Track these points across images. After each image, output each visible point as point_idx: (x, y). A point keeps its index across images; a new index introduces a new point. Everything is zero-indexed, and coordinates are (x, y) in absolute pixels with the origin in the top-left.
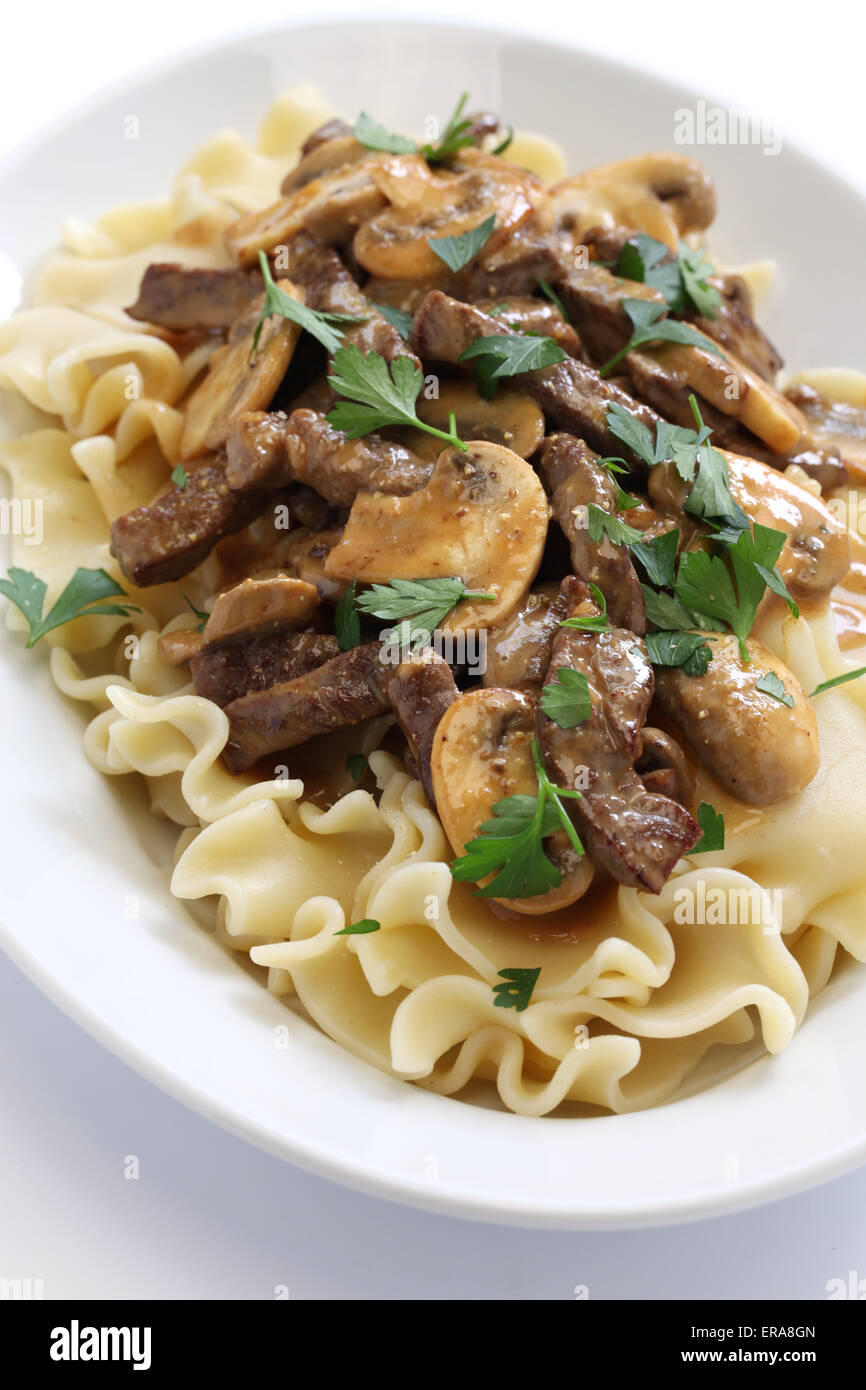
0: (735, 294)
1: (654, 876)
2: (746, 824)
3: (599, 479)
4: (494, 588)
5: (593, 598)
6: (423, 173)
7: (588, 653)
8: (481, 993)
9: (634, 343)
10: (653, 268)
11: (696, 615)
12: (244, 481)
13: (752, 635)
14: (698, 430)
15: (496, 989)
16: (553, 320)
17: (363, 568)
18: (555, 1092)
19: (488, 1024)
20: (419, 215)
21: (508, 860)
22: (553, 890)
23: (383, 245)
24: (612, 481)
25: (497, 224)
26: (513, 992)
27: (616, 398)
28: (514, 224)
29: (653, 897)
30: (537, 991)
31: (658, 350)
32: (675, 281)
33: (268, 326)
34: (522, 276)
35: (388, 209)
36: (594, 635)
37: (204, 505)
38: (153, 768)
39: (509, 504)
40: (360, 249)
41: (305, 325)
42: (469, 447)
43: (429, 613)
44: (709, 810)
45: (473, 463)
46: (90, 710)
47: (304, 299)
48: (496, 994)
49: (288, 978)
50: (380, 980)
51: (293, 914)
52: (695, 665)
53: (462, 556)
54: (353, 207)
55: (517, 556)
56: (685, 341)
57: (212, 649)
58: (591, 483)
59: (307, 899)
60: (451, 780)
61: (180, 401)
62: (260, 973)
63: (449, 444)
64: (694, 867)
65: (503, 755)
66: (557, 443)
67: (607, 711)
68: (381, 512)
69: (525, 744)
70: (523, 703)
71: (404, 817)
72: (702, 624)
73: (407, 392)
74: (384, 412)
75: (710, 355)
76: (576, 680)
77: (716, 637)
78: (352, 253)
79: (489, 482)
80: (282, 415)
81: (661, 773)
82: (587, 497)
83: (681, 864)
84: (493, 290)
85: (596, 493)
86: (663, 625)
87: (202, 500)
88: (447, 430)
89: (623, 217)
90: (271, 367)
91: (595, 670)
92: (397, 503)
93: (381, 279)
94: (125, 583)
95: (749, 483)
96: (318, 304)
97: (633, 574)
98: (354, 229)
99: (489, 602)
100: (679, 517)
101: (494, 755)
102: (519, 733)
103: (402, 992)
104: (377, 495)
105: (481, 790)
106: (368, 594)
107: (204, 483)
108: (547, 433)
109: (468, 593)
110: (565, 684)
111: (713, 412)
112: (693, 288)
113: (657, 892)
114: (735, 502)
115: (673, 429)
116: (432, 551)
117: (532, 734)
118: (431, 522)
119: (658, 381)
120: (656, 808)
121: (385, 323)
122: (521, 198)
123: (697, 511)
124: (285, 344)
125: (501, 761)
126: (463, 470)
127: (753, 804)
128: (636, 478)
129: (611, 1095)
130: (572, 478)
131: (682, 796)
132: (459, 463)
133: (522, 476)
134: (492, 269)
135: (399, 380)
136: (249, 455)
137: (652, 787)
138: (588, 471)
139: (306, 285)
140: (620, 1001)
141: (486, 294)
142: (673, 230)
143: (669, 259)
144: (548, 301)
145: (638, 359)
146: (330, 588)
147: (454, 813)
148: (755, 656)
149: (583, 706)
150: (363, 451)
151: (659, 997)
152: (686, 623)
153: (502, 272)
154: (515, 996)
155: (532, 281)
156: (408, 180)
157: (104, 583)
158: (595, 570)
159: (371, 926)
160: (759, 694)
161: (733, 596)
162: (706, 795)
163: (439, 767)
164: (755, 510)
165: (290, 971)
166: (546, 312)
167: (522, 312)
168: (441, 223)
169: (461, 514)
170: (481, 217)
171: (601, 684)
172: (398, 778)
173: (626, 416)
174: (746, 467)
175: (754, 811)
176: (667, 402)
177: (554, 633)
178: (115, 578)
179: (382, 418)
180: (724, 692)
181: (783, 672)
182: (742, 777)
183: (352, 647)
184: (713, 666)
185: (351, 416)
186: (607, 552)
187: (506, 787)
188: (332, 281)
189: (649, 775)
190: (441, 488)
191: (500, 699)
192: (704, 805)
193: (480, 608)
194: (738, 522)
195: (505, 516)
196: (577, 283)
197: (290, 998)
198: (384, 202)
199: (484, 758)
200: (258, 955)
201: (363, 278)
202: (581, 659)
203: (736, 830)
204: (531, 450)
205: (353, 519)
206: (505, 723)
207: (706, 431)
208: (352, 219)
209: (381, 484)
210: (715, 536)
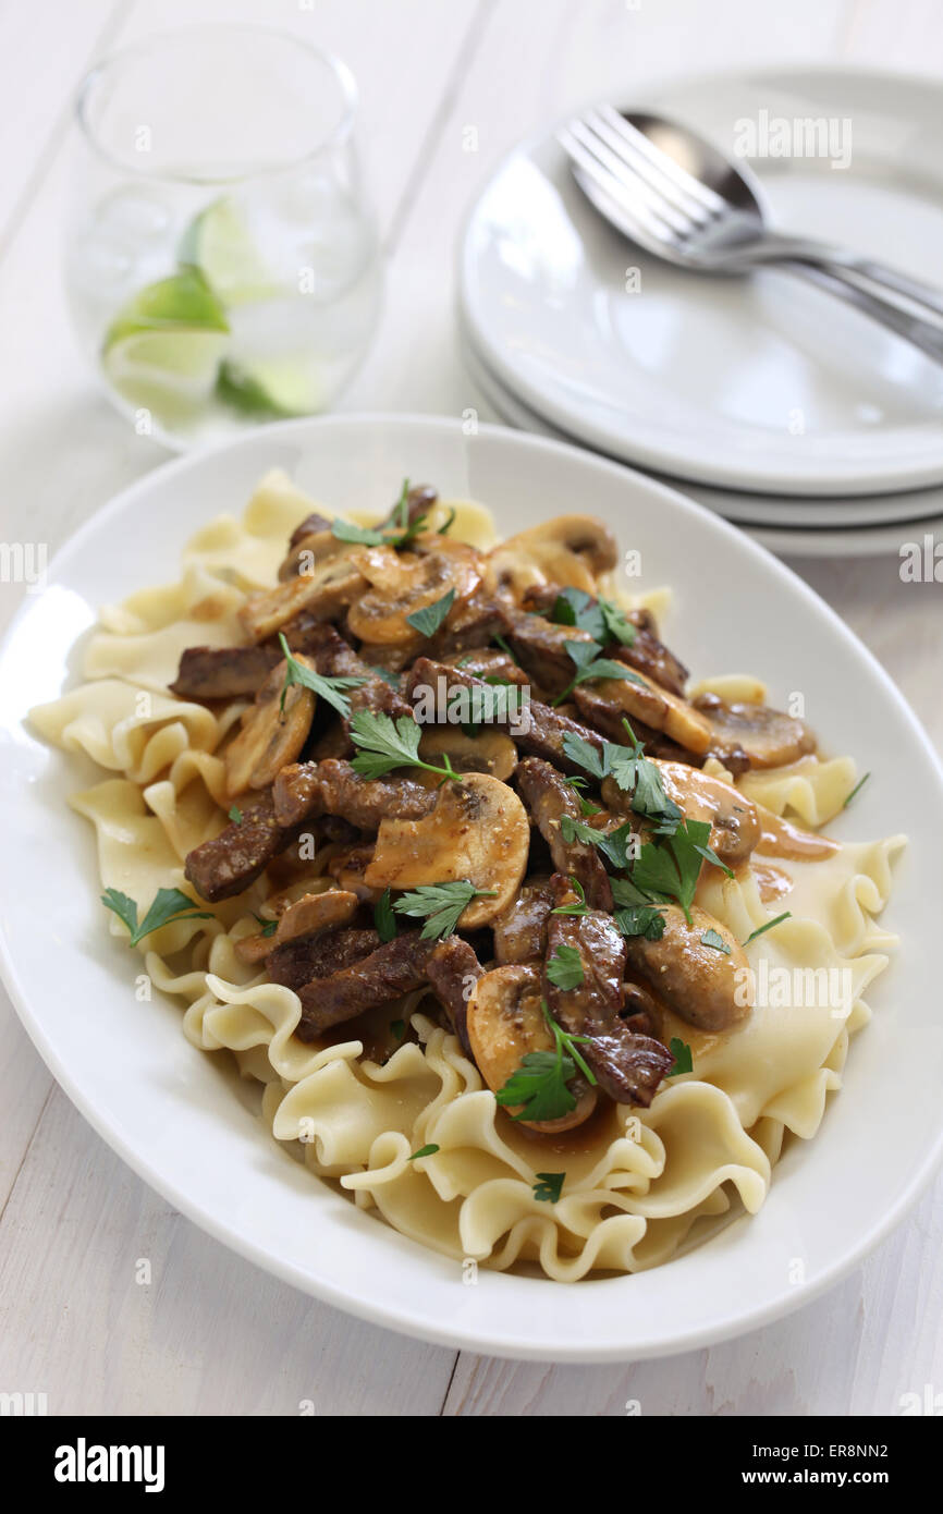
0: (646, 624)
1: (645, 1095)
2: (707, 1047)
3: (566, 794)
4: (496, 886)
5: (573, 888)
6: (395, 561)
7: (576, 933)
8: (523, 1191)
9: (578, 681)
10: (581, 613)
11: (649, 895)
12: (291, 821)
13: (695, 902)
14: (634, 747)
15: (535, 1188)
16: (507, 665)
17: (394, 879)
18: (585, 1263)
19: (528, 1213)
20: (396, 594)
21: (538, 1092)
22: (569, 1113)
23: (371, 620)
24: (576, 794)
25: (457, 594)
26: (547, 1190)
27: (568, 727)
28: (470, 594)
29: (646, 1110)
30: (564, 1189)
31: (598, 685)
32: (600, 621)
33: (291, 692)
34: (479, 633)
35: (371, 591)
36: (578, 918)
37: (258, 837)
38: (240, 1044)
39: (499, 820)
40: (354, 623)
41: (321, 693)
42: (465, 779)
43: (451, 909)
44: (677, 1042)
45: (468, 791)
46: (183, 1002)
47: (314, 666)
48: (535, 1192)
49: (370, 1195)
50: (445, 1189)
51: (369, 1148)
52: (652, 930)
53: (469, 863)
54: (345, 591)
55: (510, 860)
56: (617, 677)
57: (282, 949)
58: (560, 798)
59: (378, 1135)
60: (484, 1039)
61: (219, 749)
62: (349, 1195)
63: (448, 778)
64: (670, 1085)
65: (520, 1016)
66: (530, 767)
67: (595, 973)
68: (402, 834)
69: (535, 1006)
70: (531, 975)
71: (447, 1066)
72: (655, 899)
73: (411, 742)
74: (395, 757)
75: (637, 683)
76: (570, 953)
77: (667, 907)
78: (347, 626)
79: (482, 804)
80: (312, 764)
81: (639, 1017)
82: (559, 811)
83: (662, 1084)
84: (459, 646)
85: (564, 805)
86: (625, 904)
87: (256, 833)
88: (444, 767)
89: (548, 569)
90: (299, 725)
91: (583, 945)
92: (413, 825)
93: (370, 645)
94: (197, 899)
95: (677, 782)
96: (327, 671)
97: (601, 866)
98: (345, 609)
99: (493, 897)
100: (628, 814)
101: (513, 1016)
102: (530, 998)
103: (460, 1200)
104: (397, 821)
105: (508, 1044)
106: (401, 900)
107: (255, 818)
108: (520, 758)
109: (477, 892)
110: (563, 956)
111: (643, 728)
112: (613, 625)
113: (647, 1106)
114: (667, 799)
115: (616, 748)
116: (444, 862)
117: (540, 997)
118: (442, 839)
119: (599, 709)
120: (640, 1045)
121: (381, 681)
122: (473, 573)
123: (641, 809)
124: (308, 705)
125: (519, 1020)
126: (461, 797)
127: (710, 1030)
128: (594, 789)
129: (627, 1260)
130: (547, 796)
131: (655, 1032)
132: (458, 791)
133: (506, 797)
134: (457, 630)
135: (403, 733)
136: (293, 801)
137: (635, 1028)
138: (558, 789)
139: (314, 656)
140: (625, 1191)
141: (454, 650)
142: (589, 578)
143: (593, 603)
144: (501, 651)
145: (582, 692)
146: (368, 894)
147: (489, 1064)
148: (698, 918)
149: (578, 973)
150: (380, 788)
151: (657, 1186)
152: (642, 900)
153: (466, 631)
154: (549, 1193)
155: (488, 635)
156: (383, 566)
157: (179, 900)
158: (571, 864)
159: (433, 1149)
160: (703, 948)
161: (676, 875)
162: (674, 1030)
163: (474, 1029)
164: (683, 803)
165: (373, 1191)
166: (501, 661)
167: (483, 662)
168: (413, 599)
169: (464, 832)
170: (443, 590)
171: (589, 955)
172: (438, 1033)
173: (578, 743)
174: (672, 772)
175: (711, 1037)
176: (607, 725)
177: (548, 917)
178: (187, 894)
179: (395, 762)
180: (679, 949)
181: (719, 928)
182: (700, 1012)
183: (391, 940)
184: (666, 932)
185: (369, 762)
186: (580, 851)
187: (525, 1039)
188: (338, 651)
189: (629, 1019)
190: (445, 813)
191: (515, 974)
192: (674, 1040)
193: (488, 902)
194: (674, 813)
195: (497, 829)
196: (524, 633)
197: (373, 1210)
198: (368, 586)
199: (507, 1019)
200: (347, 1182)
201: (358, 645)
202: (570, 937)
203: (699, 1053)
204: (510, 773)
205: (380, 841)
206: (519, 991)
207: (640, 746)
208: (345, 601)
209: (398, 811)
210: (657, 831)
